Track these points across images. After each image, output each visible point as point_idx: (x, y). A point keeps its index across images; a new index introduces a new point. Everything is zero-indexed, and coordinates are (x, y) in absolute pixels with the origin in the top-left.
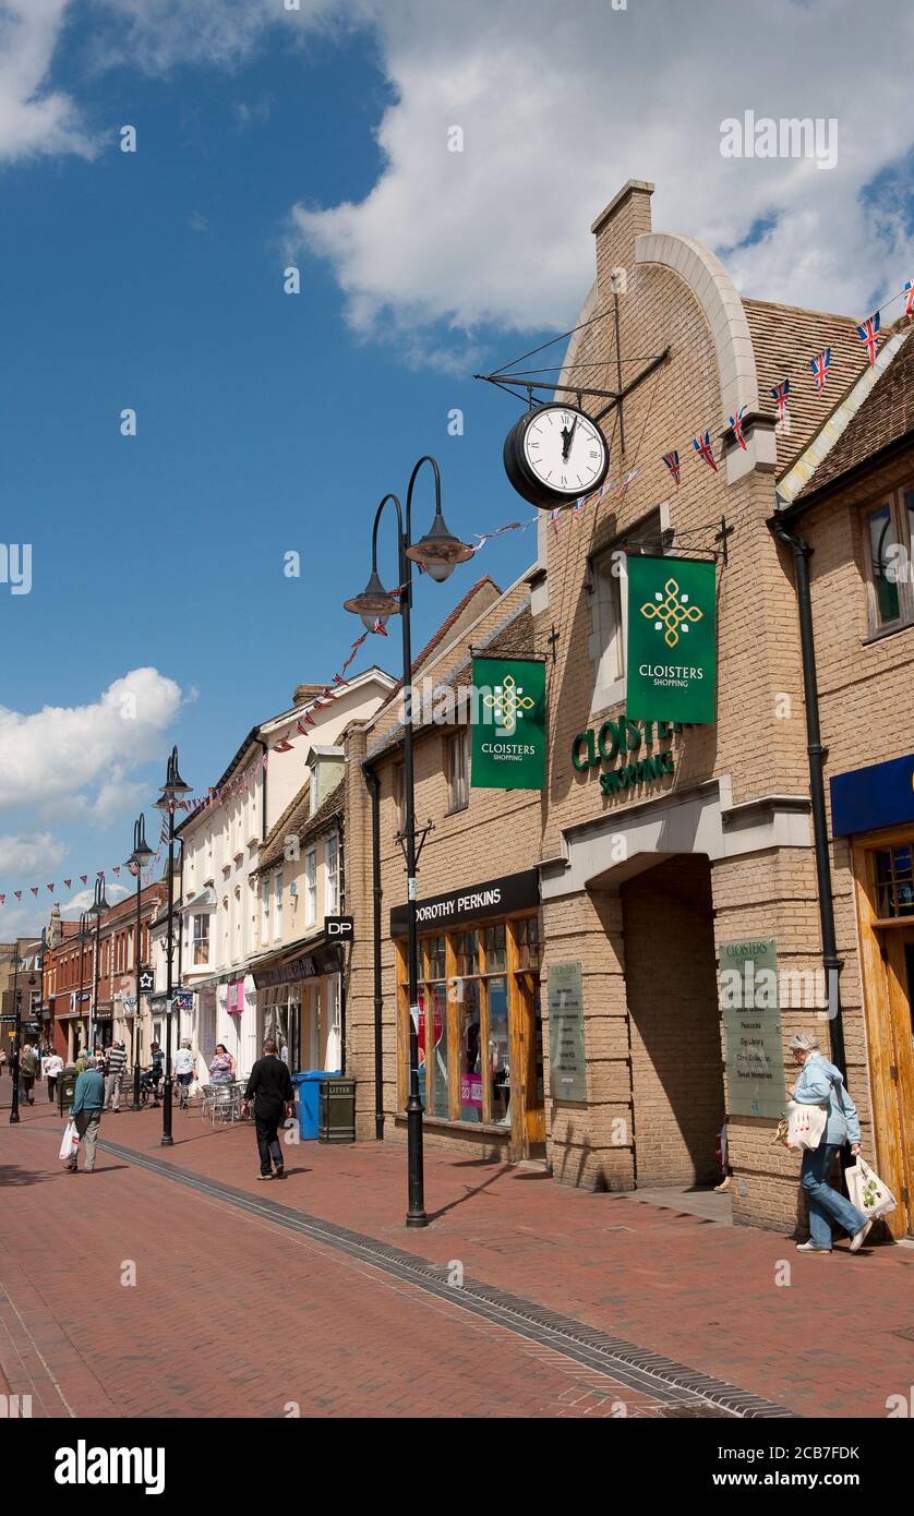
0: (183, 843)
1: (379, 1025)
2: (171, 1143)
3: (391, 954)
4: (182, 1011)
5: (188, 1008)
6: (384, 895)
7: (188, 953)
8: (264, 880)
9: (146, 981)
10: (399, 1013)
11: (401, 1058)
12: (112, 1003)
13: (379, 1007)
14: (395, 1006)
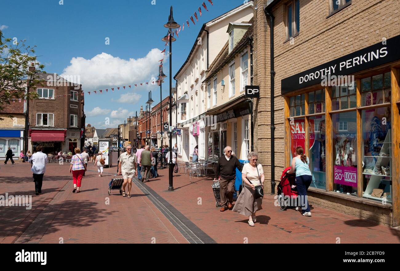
0: (177, 81)
1: (273, 139)
2: (173, 189)
3: (281, 103)
4: (177, 135)
5: (179, 135)
6: (276, 74)
7: (179, 116)
8: (208, 84)
9: (166, 126)
10: (286, 133)
11: (287, 155)
12: (157, 134)
13: (273, 130)
14: (284, 129)
